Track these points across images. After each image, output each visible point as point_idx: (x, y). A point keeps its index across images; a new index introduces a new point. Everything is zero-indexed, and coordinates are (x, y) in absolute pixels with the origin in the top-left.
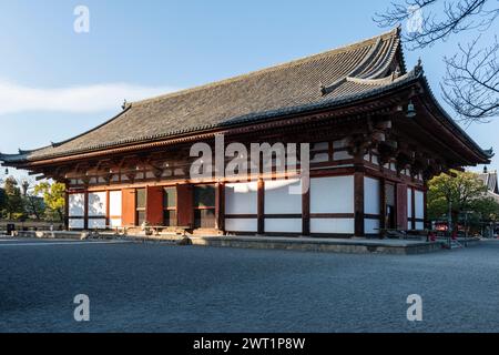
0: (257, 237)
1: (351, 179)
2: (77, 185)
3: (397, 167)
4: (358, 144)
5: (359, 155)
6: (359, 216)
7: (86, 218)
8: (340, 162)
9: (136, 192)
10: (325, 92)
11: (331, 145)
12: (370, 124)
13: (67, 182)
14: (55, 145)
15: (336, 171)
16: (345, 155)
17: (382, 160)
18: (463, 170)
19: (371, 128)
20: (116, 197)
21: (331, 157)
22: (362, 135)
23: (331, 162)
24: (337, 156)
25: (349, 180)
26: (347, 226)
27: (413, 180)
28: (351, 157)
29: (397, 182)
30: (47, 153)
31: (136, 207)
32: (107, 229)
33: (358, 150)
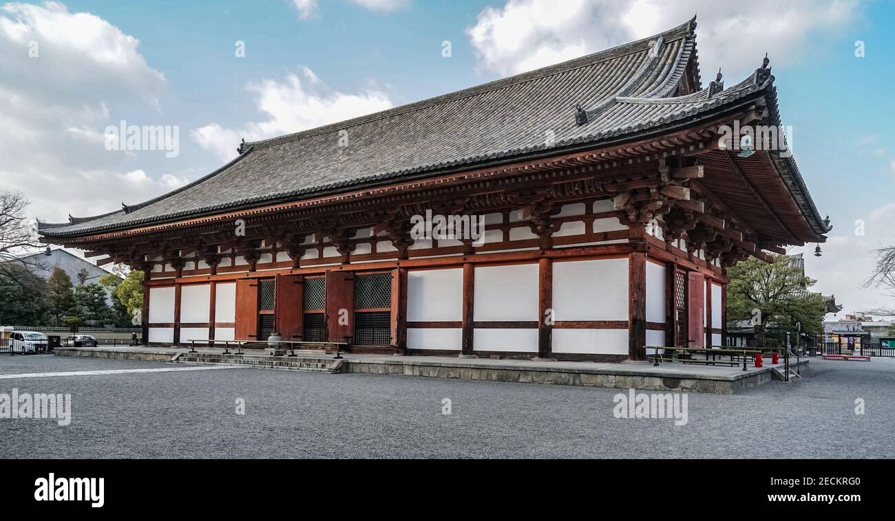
0: (461, 360)
1: (624, 263)
2: (164, 273)
3: (689, 245)
4: (638, 206)
5: (640, 223)
6: (637, 326)
7: (177, 326)
8: (606, 236)
9: (259, 285)
10: (583, 119)
11: (589, 209)
12: (664, 171)
13: (148, 267)
14: (127, 210)
15: (599, 251)
16: (614, 225)
17: (670, 234)
18: (784, 252)
19: (665, 179)
20: (228, 293)
21: (589, 227)
22: (648, 190)
23: (589, 235)
24: (600, 226)
25: (622, 265)
26: (617, 342)
27: (709, 267)
28: (625, 227)
29: (688, 270)
30: (115, 221)
31: (259, 308)
32: (211, 345)
33: (638, 216)
